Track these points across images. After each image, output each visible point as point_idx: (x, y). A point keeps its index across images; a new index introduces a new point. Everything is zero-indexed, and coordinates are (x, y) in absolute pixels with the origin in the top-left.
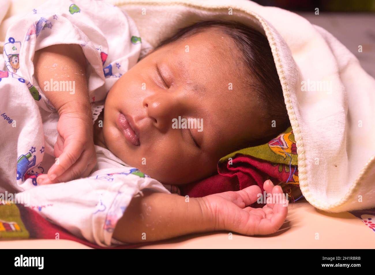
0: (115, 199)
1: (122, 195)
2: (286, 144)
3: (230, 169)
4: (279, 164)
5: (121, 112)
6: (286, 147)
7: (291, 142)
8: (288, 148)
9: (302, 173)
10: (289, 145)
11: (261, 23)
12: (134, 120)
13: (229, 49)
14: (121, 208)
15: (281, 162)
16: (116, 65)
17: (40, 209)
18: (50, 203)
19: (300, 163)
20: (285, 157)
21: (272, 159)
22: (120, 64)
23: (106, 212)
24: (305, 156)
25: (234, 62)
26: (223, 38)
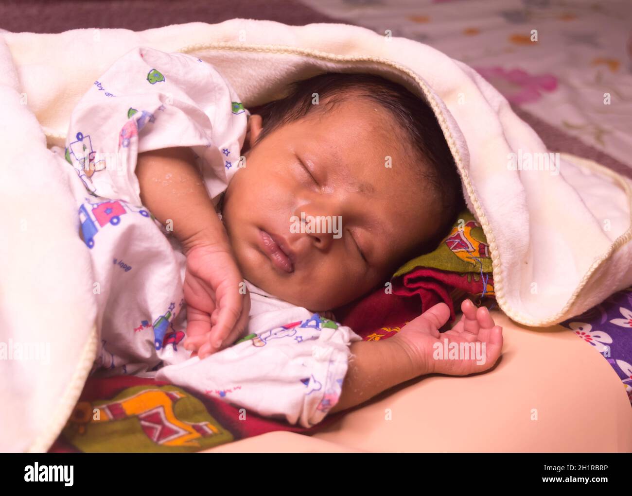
0: (328, 371)
1: (336, 364)
2: (472, 246)
3: (408, 286)
4: (468, 273)
5: (262, 229)
6: (473, 250)
7: (477, 242)
8: (475, 250)
9: (499, 282)
10: (476, 245)
11: (418, 84)
12: (288, 242)
13: (390, 128)
14: (338, 381)
15: (470, 271)
16: (223, 151)
17: (223, 394)
18: (236, 386)
19: (496, 270)
20: (475, 264)
21: (460, 269)
22: (228, 151)
23: (323, 390)
24: (500, 261)
25: (402, 147)
26: (376, 110)
